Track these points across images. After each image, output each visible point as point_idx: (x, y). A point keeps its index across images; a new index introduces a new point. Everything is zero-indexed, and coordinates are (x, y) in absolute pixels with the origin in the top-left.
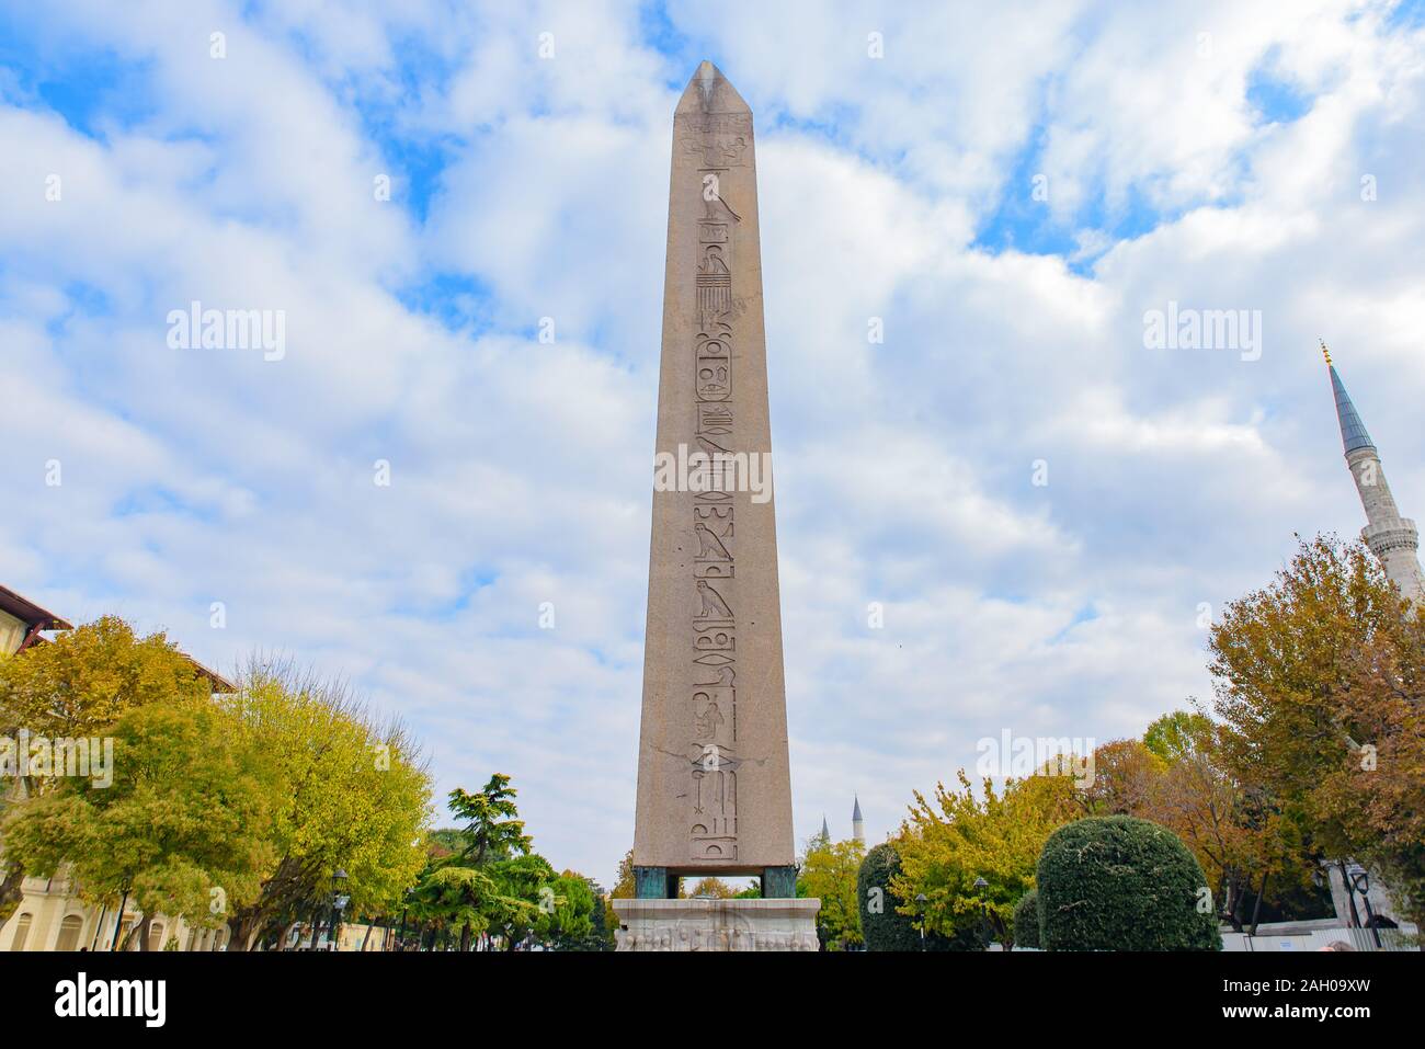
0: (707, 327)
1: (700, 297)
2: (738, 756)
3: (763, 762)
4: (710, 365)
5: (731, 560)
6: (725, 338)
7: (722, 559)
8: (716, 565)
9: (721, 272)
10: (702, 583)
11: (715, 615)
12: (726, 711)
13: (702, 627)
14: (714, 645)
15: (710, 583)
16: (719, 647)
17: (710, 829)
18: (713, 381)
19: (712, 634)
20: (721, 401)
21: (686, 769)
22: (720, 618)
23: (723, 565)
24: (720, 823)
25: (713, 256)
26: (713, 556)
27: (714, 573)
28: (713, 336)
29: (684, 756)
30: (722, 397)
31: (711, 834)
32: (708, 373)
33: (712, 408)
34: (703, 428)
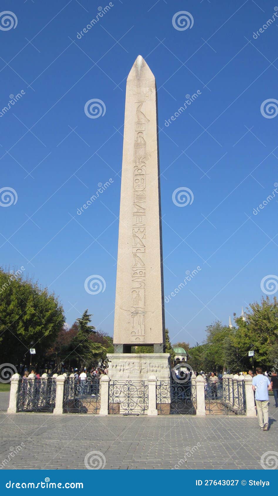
0: (138, 163)
1: (136, 152)
2: (145, 310)
3: (154, 312)
4: (139, 177)
5: (145, 246)
6: (144, 167)
7: (142, 246)
8: (139, 248)
9: (143, 142)
10: (135, 255)
11: (139, 265)
12: (142, 296)
13: (135, 269)
15: (138, 254)
16: (140, 276)
17: (137, 333)
18: (140, 183)
19: (138, 271)
20: (142, 191)
21: (129, 315)
22: (141, 266)
23: (142, 248)
24: (140, 331)
25: (140, 136)
26: (138, 246)
27: (139, 251)
28: (140, 167)
29: (129, 311)
30: (142, 189)
32: (138, 180)
33: (139, 193)
34: (136, 201)
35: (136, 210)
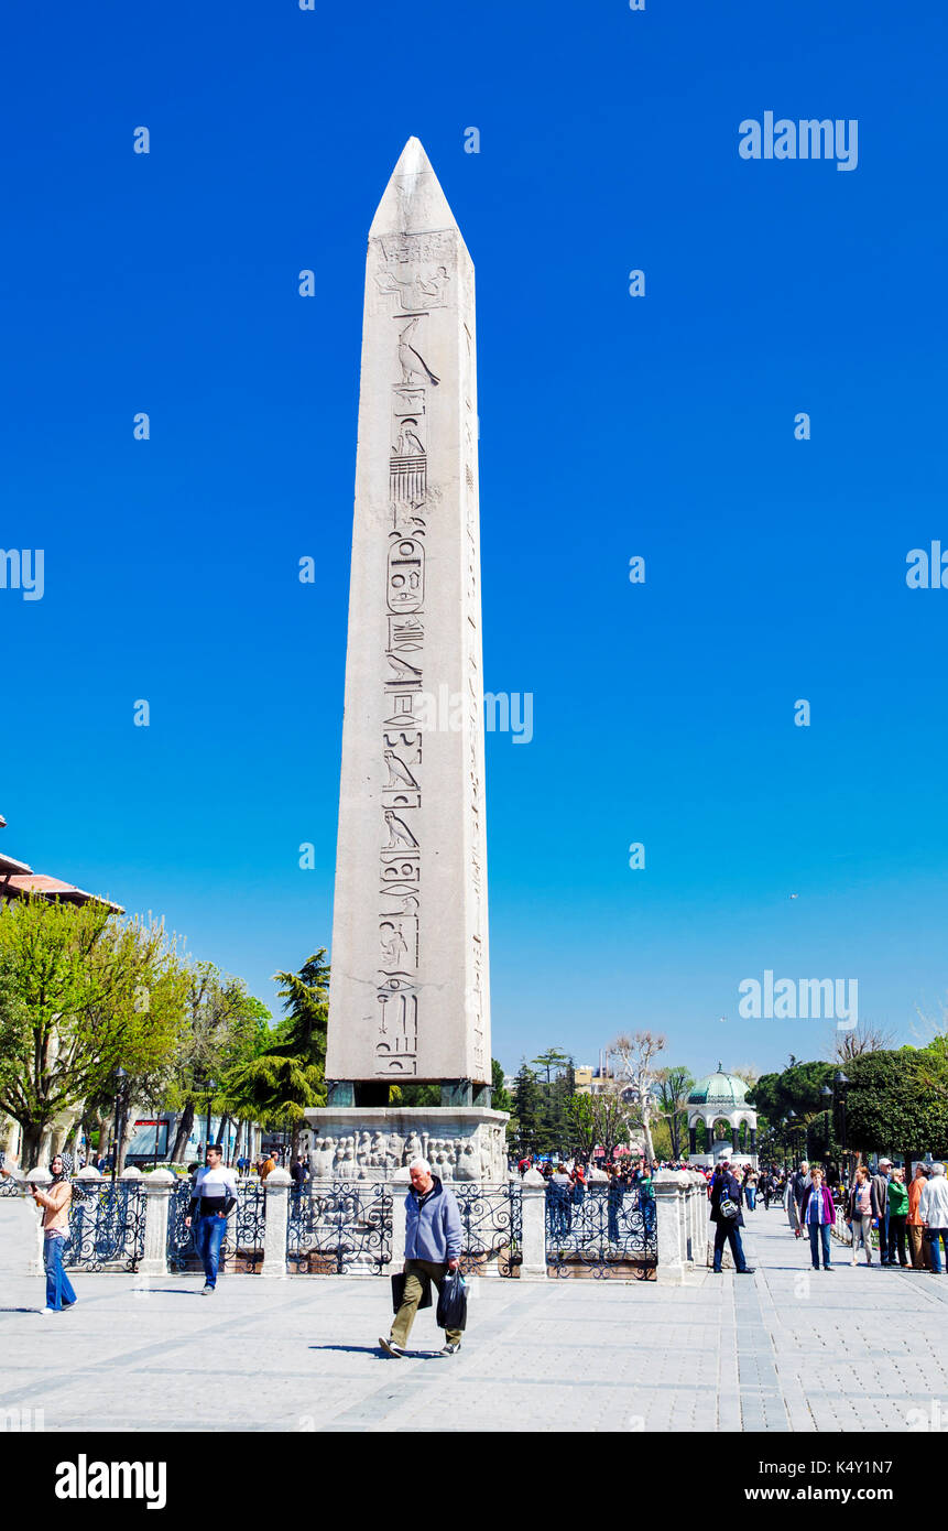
0: (400, 524)
1: (394, 485)
2: (419, 982)
3: (442, 986)
4: (401, 570)
5: (418, 789)
6: (419, 536)
7: (410, 788)
8: (403, 794)
9: (416, 453)
10: (390, 813)
11: (401, 846)
12: (410, 940)
13: (389, 857)
14: (401, 876)
15: (398, 813)
16: (405, 877)
17: (393, 1047)
18: (405, 588)
19: (398, 865)
20: (413, 612)
21: (372, 994)
22: (407, 848)
23: (410, 793)
24: (402, 1043)
25: (408, 434)
26: (401, 785)
27: (401, 803)
28: (406, 534)
29: (370, 982)
30: (412, 608)
31: (393, 1052)
32: (399, 580)
33: (401, 621)
34: (394, 645)
35: (393, 676)
